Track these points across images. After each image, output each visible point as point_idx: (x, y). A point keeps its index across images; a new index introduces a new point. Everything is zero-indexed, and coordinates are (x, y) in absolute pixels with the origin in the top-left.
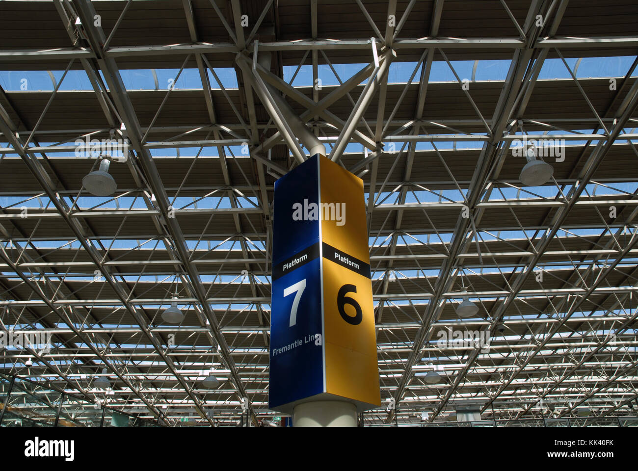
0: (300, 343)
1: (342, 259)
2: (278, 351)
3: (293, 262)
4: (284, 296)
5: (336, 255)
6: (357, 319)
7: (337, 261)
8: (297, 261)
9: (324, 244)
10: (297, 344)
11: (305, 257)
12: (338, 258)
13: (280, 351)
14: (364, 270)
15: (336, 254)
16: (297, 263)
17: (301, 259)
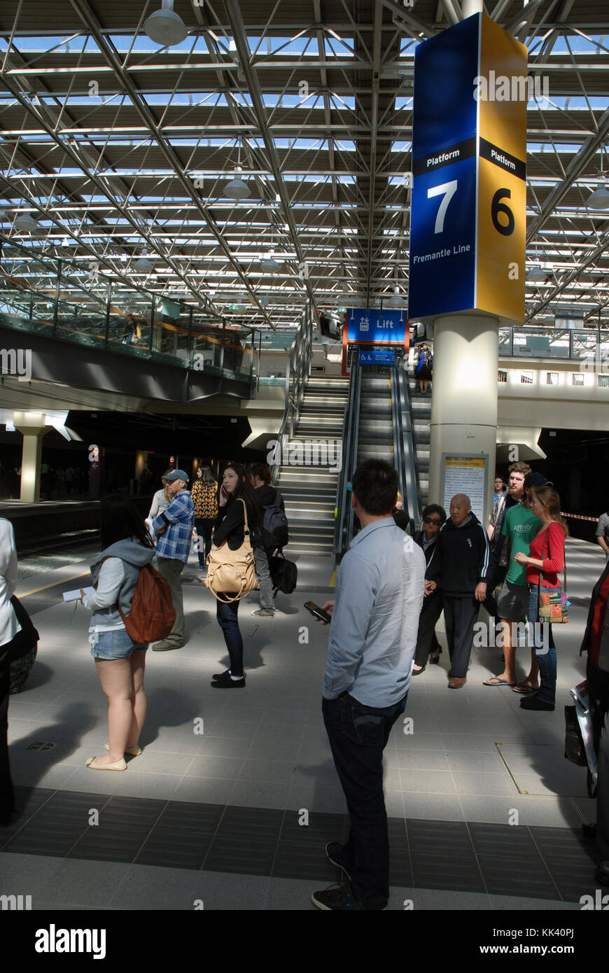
0: (448, 253)
1: (499, 158)
2: (420, 260)
3: (440, 157)
4: (429, 197)
5: (493, 153)
6: (508, 230)
7: (493, 160)
8: (446, 157)
9: (481, 139)
10: (443, 254)
11: (457, 153)
12: (494, 156)
13: (422, 259)
14: (521, 170)
15: (493, 151)
16: (446, 159)
17: (452, 155)
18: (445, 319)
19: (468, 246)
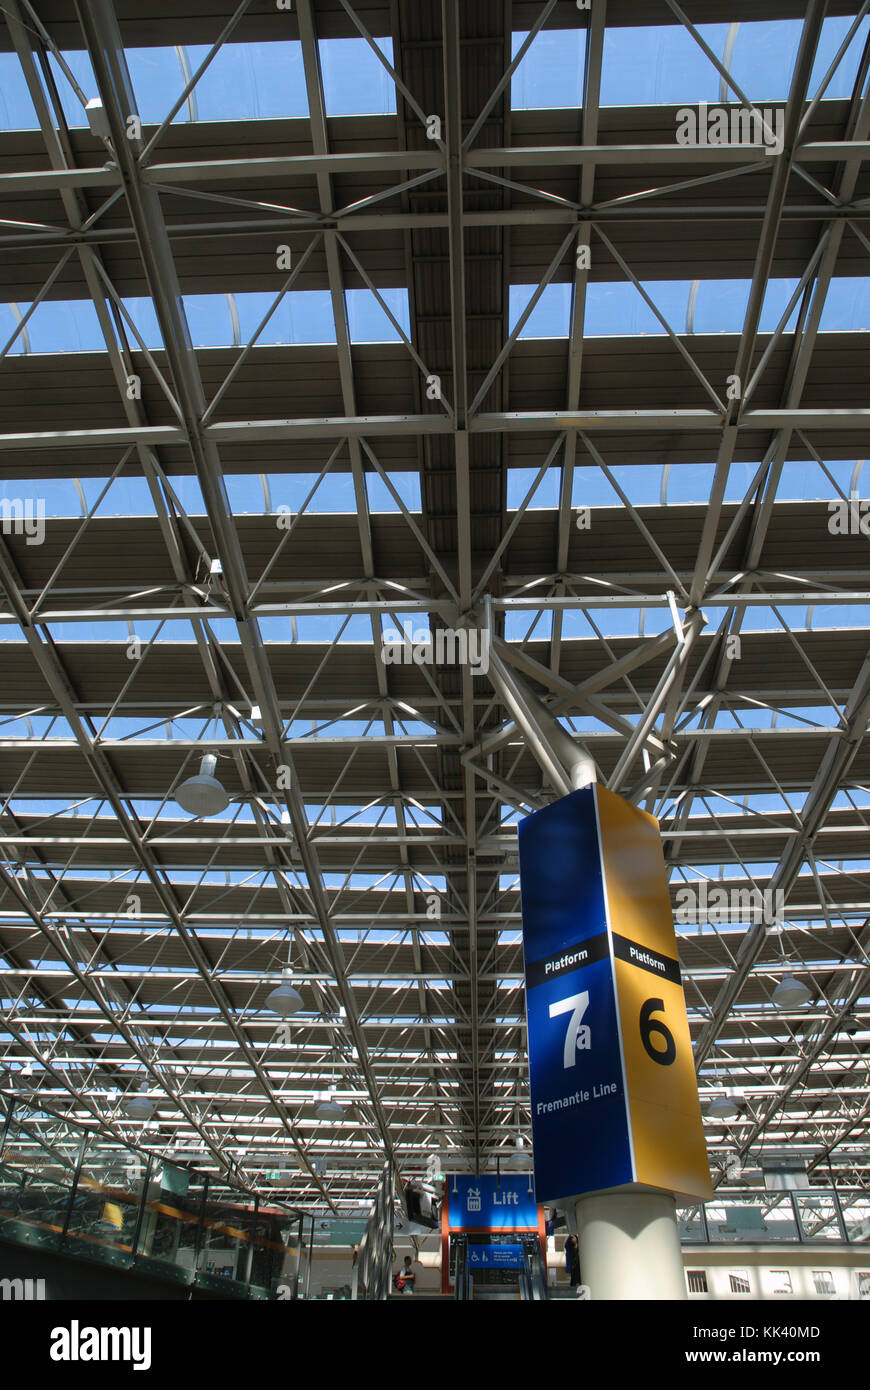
0: (586, 1096)
1: (641, 957)
2: (546, 1108)
3: (562, 960)
4: (551, 1016)
5: (633, 952)
6: (668, 1057)
7: (634, 961)
8: (569, 960)
9: (615, 935)
10: (580, 1098)
11: (583, 954)
12: (635, 956)
13: (550, 1107)
14: (672, 972)
15: (632, 949)
16: (570, 963)
17: (577, 957)
18: (593, 1202)
19: (614, 1086)
